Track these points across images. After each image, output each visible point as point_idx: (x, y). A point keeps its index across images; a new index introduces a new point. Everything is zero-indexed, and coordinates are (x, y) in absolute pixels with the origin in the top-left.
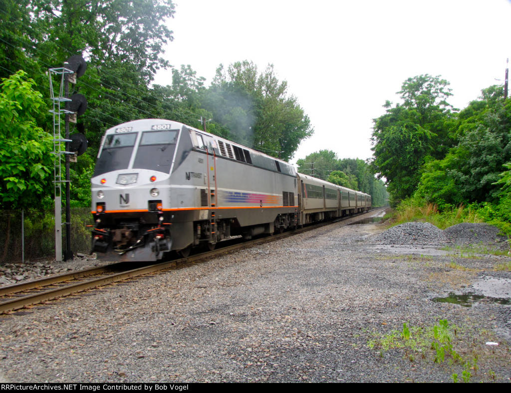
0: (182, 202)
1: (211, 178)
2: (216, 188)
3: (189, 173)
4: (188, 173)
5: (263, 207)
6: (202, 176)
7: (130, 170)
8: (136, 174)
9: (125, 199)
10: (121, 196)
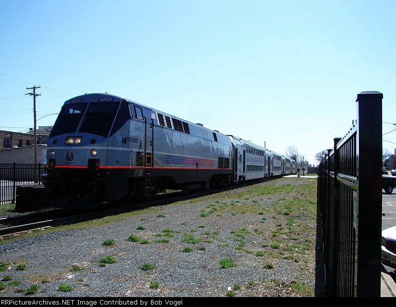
0: (117, 162)
1: (148, 143)
2: (153, 152)
3: (126, 138)
4: (124, 138)
5: (199, 168)
6: (139, 141)
7: (77, 133)
8: (81, 137)
9: (70, 158)
10: (67, 154)
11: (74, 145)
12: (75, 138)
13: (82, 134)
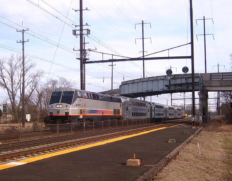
1: (84, 105)
2: (85, 109)
3: (77, 104)
6: (81, 105)
7: (60, 103)
8: (62, 105)
9: (58, 112)
10: (57, 111)
11: (59, 107)
12: (59, 105)
13: (62, 103)
